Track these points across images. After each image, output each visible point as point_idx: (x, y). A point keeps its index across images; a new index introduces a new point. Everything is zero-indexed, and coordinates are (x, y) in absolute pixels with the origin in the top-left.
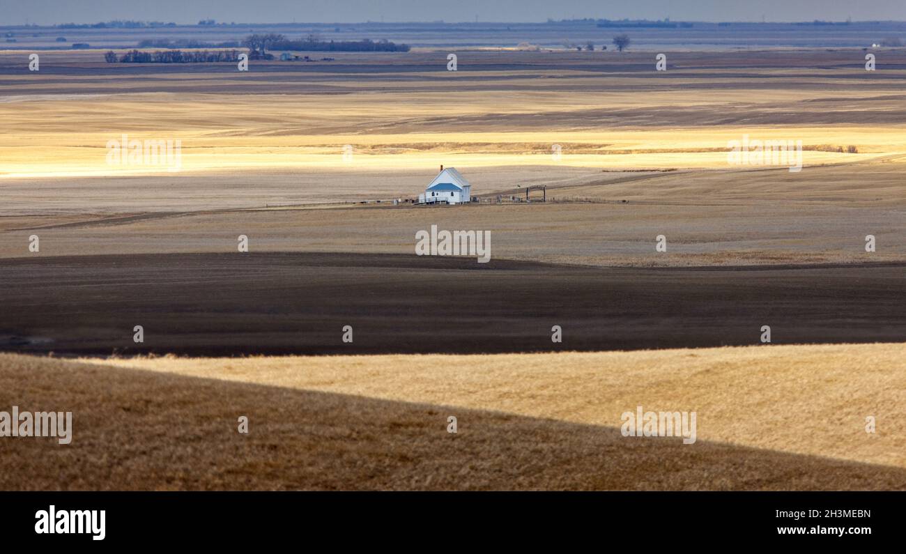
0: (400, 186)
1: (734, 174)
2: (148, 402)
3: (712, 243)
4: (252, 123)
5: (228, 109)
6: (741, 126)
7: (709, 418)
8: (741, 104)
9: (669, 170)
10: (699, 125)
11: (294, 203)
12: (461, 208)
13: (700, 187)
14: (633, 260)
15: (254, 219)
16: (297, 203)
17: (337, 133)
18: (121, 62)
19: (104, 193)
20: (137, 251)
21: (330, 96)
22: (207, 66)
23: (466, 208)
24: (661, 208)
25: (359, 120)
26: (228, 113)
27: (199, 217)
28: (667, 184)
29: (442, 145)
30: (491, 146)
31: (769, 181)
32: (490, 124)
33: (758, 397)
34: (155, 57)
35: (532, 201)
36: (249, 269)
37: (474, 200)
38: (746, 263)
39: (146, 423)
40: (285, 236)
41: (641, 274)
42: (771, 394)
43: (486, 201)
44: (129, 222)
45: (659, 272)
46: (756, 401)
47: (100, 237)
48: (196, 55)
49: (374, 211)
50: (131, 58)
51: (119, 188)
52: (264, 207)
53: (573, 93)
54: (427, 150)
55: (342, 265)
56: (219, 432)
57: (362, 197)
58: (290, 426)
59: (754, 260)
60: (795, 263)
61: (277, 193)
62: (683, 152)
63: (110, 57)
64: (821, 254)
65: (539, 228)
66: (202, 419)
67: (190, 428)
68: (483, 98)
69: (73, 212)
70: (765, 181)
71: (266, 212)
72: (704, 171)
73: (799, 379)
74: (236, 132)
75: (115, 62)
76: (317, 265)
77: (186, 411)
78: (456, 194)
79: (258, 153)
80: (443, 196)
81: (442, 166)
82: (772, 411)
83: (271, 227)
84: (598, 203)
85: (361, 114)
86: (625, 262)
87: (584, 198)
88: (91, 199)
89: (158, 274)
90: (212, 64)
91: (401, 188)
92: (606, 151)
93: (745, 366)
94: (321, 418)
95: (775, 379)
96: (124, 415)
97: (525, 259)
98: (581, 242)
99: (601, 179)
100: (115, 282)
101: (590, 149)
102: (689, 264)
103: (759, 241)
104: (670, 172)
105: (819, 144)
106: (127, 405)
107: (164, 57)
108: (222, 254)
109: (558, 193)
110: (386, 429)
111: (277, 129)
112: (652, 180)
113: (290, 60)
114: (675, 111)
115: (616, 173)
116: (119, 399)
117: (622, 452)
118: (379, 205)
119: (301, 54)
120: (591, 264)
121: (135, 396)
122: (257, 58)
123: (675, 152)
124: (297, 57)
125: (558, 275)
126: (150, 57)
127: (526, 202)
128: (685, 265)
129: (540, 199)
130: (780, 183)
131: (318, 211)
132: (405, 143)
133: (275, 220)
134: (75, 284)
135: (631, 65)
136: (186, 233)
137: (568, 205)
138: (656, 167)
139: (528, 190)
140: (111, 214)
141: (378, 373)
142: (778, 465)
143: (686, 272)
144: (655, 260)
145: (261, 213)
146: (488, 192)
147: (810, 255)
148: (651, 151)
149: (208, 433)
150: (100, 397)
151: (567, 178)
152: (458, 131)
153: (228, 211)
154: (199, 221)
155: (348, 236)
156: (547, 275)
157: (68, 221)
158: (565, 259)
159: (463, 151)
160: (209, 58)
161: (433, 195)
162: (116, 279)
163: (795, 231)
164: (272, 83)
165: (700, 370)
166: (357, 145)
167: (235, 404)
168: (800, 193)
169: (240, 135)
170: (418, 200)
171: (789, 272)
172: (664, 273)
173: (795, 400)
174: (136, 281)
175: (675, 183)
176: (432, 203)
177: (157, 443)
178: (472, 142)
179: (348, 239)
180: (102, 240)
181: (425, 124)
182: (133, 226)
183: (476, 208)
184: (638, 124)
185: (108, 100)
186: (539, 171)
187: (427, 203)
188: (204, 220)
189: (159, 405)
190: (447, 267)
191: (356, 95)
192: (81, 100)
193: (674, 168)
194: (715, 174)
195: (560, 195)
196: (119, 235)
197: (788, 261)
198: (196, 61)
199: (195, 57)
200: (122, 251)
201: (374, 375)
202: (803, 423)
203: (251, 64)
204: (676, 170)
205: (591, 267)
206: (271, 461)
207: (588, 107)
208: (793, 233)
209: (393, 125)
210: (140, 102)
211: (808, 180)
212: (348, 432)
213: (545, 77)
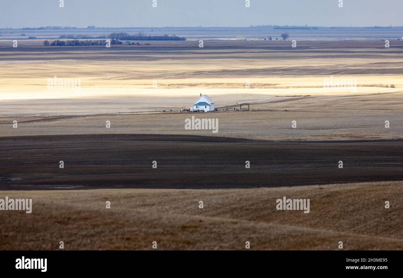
0: (181, 103)
1: (337, 98)
2: (69, 219)
3: (328, 130)
4: (112, 74)
5: (101, 67)
6: (340, 75)
7: (329, 218)
8: (341, 65)
9: (307, 96)
10: (321, 75)
11: (132, 111)
12: (210, 113)
13: (322, 104)
14: (290, 138)
15: (113, 119)
16: (133, 111)
17: (152, 78)
18: (51, 45)
19: (43, 107)
20: (58, 134)
21: (149, 61)
22: (91, 47)
23: (212, 113)
24: (303, 113)
25: (162, 73)
26: (101, 69)
27: (87, 118)
28: (306, 102)
29: (201, 84)
30: (224, 85)
31: (354, 101)
32: (224, 74)
33: (352, 208)
34: (67, 43)
35: (243, 110)
36: (111, 142)
37: (216, 110)
38: (343, 139)
39: (68, 229)
40: (128, 126)
41: (294, 145)
42: (358, 206)
43: (222, 110)
44: (55, 120)
45: (302, 143)
46: (351, 210)
47: (41, 127)
48: (86, 42)
49: (169, 115)
50: (56, 43)
51: (50, 104)
52: (118, 113)
53: (262, 60)
54: (194, 87)
55: (154, 140)
56: (102, 232)
57: (164, 108)
58: (135, 229)
59: (347, 138)
60: (366, 139)
61: (124, 106)
62: (313, 87)
63: (46, 43)
64: (378, 135)
65: (246, 123)
66: (94, 226)
67: (89, 230)
68: (220, 62)
69: (29, 115)
70: (352, 101)
71: (119, 116)
72: (323, 96)
73: (371, 199)
74: (105, 78)
75: (48, 45)
76: (143, 140)
77: (87, 222)
78: (208, 107)
79: (115, 88)
80: (201, 108)
81: (201, 94)
82: (359, 214)
83: (121, 122)
84: (274, 111)
85: (163, 70)
86: (286, 139)
87: (267, 109)
88: (38, 109)
89: (68, 144)
90: (94, 46)
91: (182, 104)
92: (278, 87)
93: (346, 193)
94: (150, 225)
95: (360, 199)
96: (58, 225)
97: (240, 137)
98: (266, 130)
99: (275, 100)
100: (48, 148)
101: (270, 86)
102: (316, 140)
103: (349, 129)
104: (308, 97)
105: (377, 84)
106: (59, 220)
107: (71, 43)
108: (98, 135)
109: (255, 106)
110: (180, 229)
111: (124, 77)
112: (299, 100)
113: (130, 44)
114: (309, 68)
115: (282, 97)
116: (56, 217)
117: (290, 238)
118: (172, 112)
119: (135, 42)
120: (270, 140)
121: (63, 216)
122: (115, 44)
123: (310, 87)
124: (133, 43)
125: (255, 145)
126: (65, 43)
127: (240, 111)
128: (315, 140)
129: (247, 109)
130: (359, 102)
131: (143, 115)
132: (184, 83)
133: (123, 119)
134: (30, 149)
135: (289, 47)
136: (82, 125)
137: (260, 112)
138: (301, 95)
139: (241, 105)
140: (47, 116)
141: (175, 200)
142: (362, 242)
143: (315, 144)
144: (300, 138)
145: (116, 116)
146: (222, 106)
147: (373, 135)
148: (299, 87)
149: (97, 233)
150: (47, 217)
151: (260, 99)
152: (209, 78)
153: (101, 115)
154: (87, 120)
155: (157, 126)
156: (250, 145)
157: (26, 120)
158: (258, 137)
159: (211, 87)
160: (92, 44)
161: (197, 107)
162: (48, 147)
163: (366, 124)
164: (121, 55)
165: (324, 195)
166: (161, 84)
167: (110, 219)
168: (368, 106)
169: (107, 79)
170: (190, 110)
171: (363, 144)
172: (305, 144)
173: (369, 209)
174: (58, 148)
175: (310, 102)
176: (196, 111)
177: (74, 238)
178: (215, 83)
179: (157, 128)
180: (42, 128)
181: (193, 74)
182: (57, 122)
183: (217, 113)
184: (293, 74)
185: (45, 63)
186: (246, 96)
187: (194, 111)
188: (90, 119)
189: (74, 220)
190: (203, 141)
191: (161, 61)
192: (32, 63)
193: (310, 95)
194: (328, 98)
195: (256, 108)
196: (50, 126)
197: (363, 138)
198: (86, 45)
199: (86, 43)
200: (52, 134)
201: (173, 201)
202: (373, 220)
203: (112, 46)
204: (310, 96)
205: (271, 141)
206: (127, 245)
207: (269, 67)
208: (365, 125)
209: (178, 75)
210: (60, 64)
211: (372, 100)
212: (162, 231)
213: (249, 52)
